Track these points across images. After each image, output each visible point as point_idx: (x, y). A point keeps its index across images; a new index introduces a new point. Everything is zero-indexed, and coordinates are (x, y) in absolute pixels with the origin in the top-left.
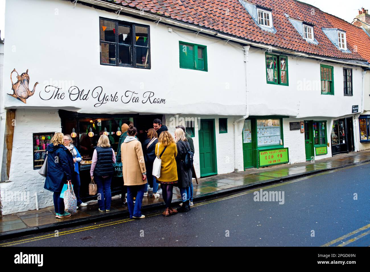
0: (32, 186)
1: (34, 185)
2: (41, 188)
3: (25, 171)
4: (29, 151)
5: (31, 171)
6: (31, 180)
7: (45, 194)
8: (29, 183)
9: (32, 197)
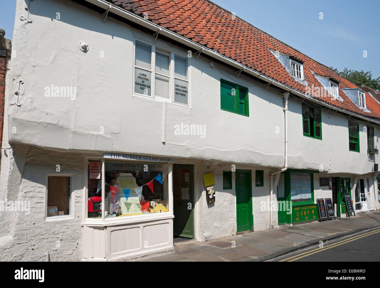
0: (42, 242)
1: (45, 241)
2: (54, 244)
3: (33, 223)
4: (41, 196)
5: (41, 223)
6: (41, 234)
7: (59, 253)
8: (38, 238)
9: (40, 258)
